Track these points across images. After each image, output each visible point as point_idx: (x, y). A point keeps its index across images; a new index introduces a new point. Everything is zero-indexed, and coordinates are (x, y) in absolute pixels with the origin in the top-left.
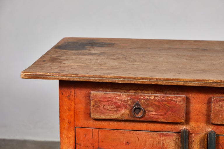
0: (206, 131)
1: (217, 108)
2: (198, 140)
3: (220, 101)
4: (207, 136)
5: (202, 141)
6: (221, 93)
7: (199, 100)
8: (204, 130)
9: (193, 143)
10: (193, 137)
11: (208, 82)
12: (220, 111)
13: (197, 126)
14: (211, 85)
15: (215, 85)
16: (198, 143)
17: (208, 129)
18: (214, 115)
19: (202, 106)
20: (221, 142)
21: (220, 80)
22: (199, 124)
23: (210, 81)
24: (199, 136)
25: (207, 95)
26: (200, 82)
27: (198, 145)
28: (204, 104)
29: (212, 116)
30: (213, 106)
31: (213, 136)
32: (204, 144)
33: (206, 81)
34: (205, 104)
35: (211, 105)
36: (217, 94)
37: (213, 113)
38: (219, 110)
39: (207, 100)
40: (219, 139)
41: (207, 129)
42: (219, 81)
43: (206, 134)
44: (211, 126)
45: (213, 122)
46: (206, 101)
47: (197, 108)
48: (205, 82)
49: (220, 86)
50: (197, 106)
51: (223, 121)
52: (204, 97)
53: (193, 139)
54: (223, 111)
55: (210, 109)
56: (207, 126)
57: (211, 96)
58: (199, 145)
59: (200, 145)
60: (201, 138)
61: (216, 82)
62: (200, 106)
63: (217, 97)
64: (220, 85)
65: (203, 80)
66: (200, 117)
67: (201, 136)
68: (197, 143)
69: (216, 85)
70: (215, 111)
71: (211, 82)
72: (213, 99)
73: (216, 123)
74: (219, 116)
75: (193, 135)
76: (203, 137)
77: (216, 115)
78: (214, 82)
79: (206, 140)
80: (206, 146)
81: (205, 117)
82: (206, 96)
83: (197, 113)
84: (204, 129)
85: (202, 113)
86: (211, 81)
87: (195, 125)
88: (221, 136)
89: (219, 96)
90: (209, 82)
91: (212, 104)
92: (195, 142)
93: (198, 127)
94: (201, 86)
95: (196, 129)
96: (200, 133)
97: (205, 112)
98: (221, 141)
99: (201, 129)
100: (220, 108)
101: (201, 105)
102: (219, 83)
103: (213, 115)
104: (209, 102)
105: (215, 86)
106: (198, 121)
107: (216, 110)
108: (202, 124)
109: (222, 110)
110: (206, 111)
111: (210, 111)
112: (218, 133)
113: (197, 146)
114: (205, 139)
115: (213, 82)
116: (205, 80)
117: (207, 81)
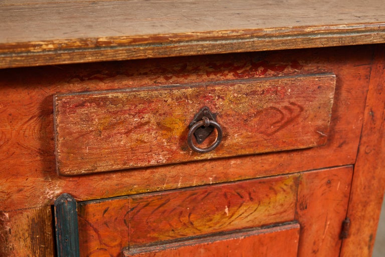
0: (45, 198)
1: (75, 129)
2: (26, 227)
3: (82, 105)
4: (49, 210)
5: (37, 226)
6: (82, 80)
7: (11, 110)
8: (39, 196)
9: (11, 238)
10: (9, 221)
11: (38, 49)
12: (83, 135)
13: (15, 189)
14: (51, 58)
15: (64, 57)
16: (27, 235)
17: (52, 192)
18: (65, 150)
19: (25, 126)
20: (92, 220)
21: (81, 40)
22: (21, 182)
23: (44, 47)
24: (25, 214)
25: (36, 90)
26: (11, 53)
27: (25, 240)
28: (29, 120)
29: (60, 152)
30: (61, 122)
31: (70, 209)
32: (43, 233)
33: (32, 49)
34: (31, 118)
35: (52, 122)
36: (69, 82)
37: (63, 145)
38: (81, 132)
39: (38, 106)
40: (87, 213)
41: (48, 190)
42: (78, 43)
43: (46, 205)
44: (58, 183)
45: (67, 171)
46: (35, 110)
47: (8, 136)
48: (29, 51)
49: (82, 61)
50: (9, 127)
51: (95, 162)
52: (28, 97)
53: (8, 228)
54: (94, 133)
55: (52, 131)
56: (48, 183)
57: (49, 91)
58: (29, 240)
59: (32, 239)
60: (33, 220)
61: (68, 48)
62: (17, 127)
63: (71, 92)
64: (83, 55)
65: (19, 45)
66: (23, 160)
67: (31, 213)
68: (23, 234)
69: (69, 59)
70: (67, 137)
71: (50, 50)
72: (57, 102)
73: (75, 172)
74: (84, 151)
75: (7, 215)
76: (39, 216)
77: (73, 148)
78: (60, 48)
79: (48, 223)
80: (51, 238)
81: (39, 158)
82: (34, 94)
83: (9, 149)
84: (38, 194)
85: (27, 148)
86: (51, 46)
87: (9, 187)
88: (92, 203)
89: (76, 89)
90: (44, 50)
91: (58, 119)
92: (14, 234)
93: (20, 191)
94: (14, 66)
95: (15, 197)
96: (27, 205)
97: (34, 143)
98: (94, 215)
99: (28, 194)
100: (84, 127)
101: (19, 124)
102: (79, 48)
103: (62, 152)
104: (46, 111)
105: (65, 60)
106: (18, 173)
107: (70, 134)
108: (30, 179)
109: (92, 131)
110: (40, 139)
111: (53, 139)
112: (83, 197)
113: (22, 243)
114: (44, 221)
115: (55, 50)
116: (27, 46)
117: (34, 46)
